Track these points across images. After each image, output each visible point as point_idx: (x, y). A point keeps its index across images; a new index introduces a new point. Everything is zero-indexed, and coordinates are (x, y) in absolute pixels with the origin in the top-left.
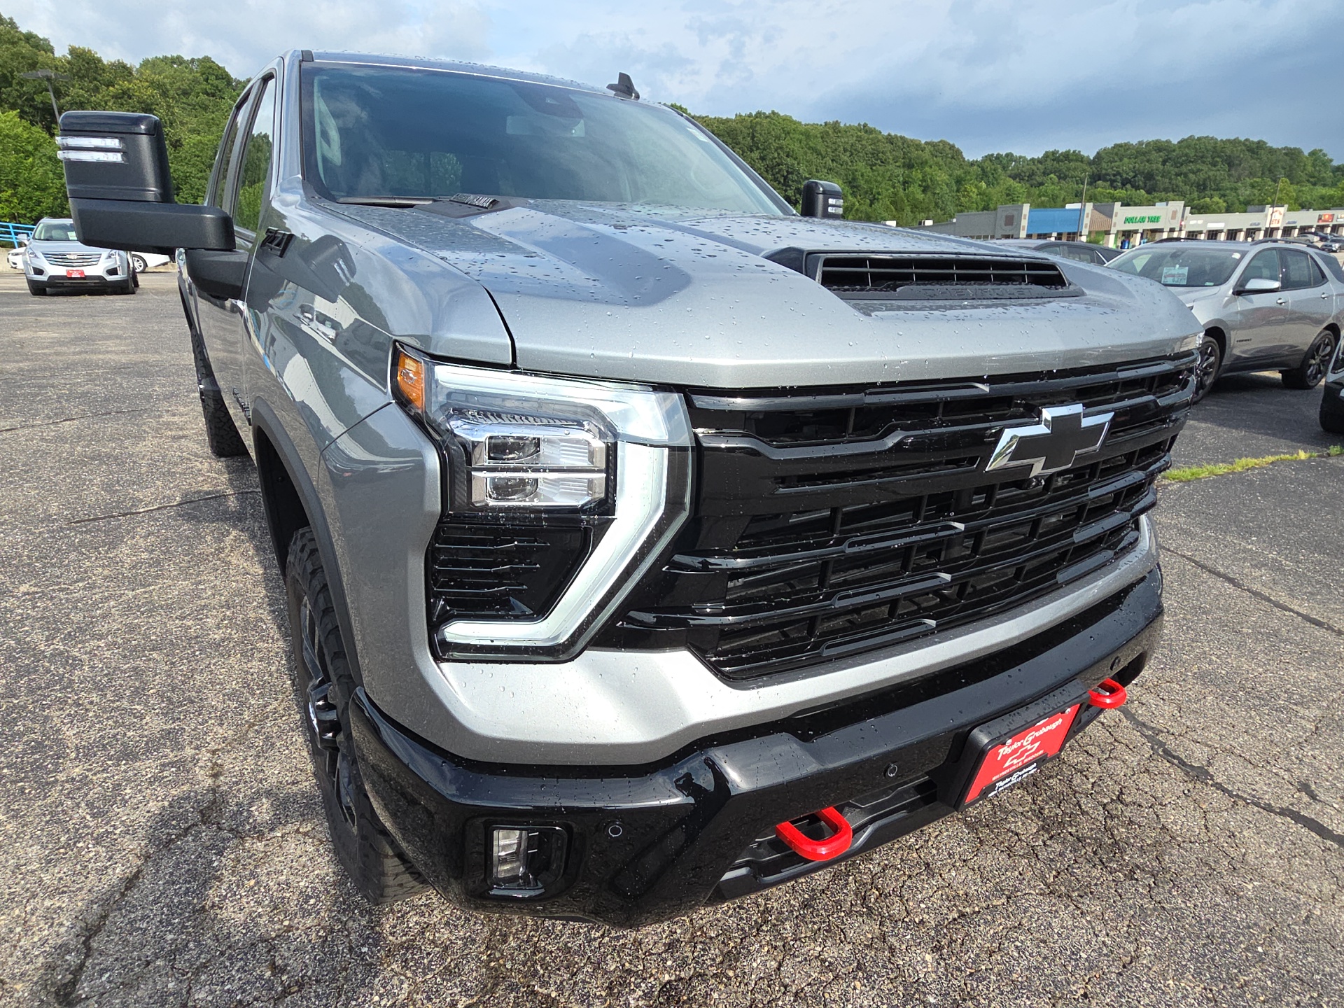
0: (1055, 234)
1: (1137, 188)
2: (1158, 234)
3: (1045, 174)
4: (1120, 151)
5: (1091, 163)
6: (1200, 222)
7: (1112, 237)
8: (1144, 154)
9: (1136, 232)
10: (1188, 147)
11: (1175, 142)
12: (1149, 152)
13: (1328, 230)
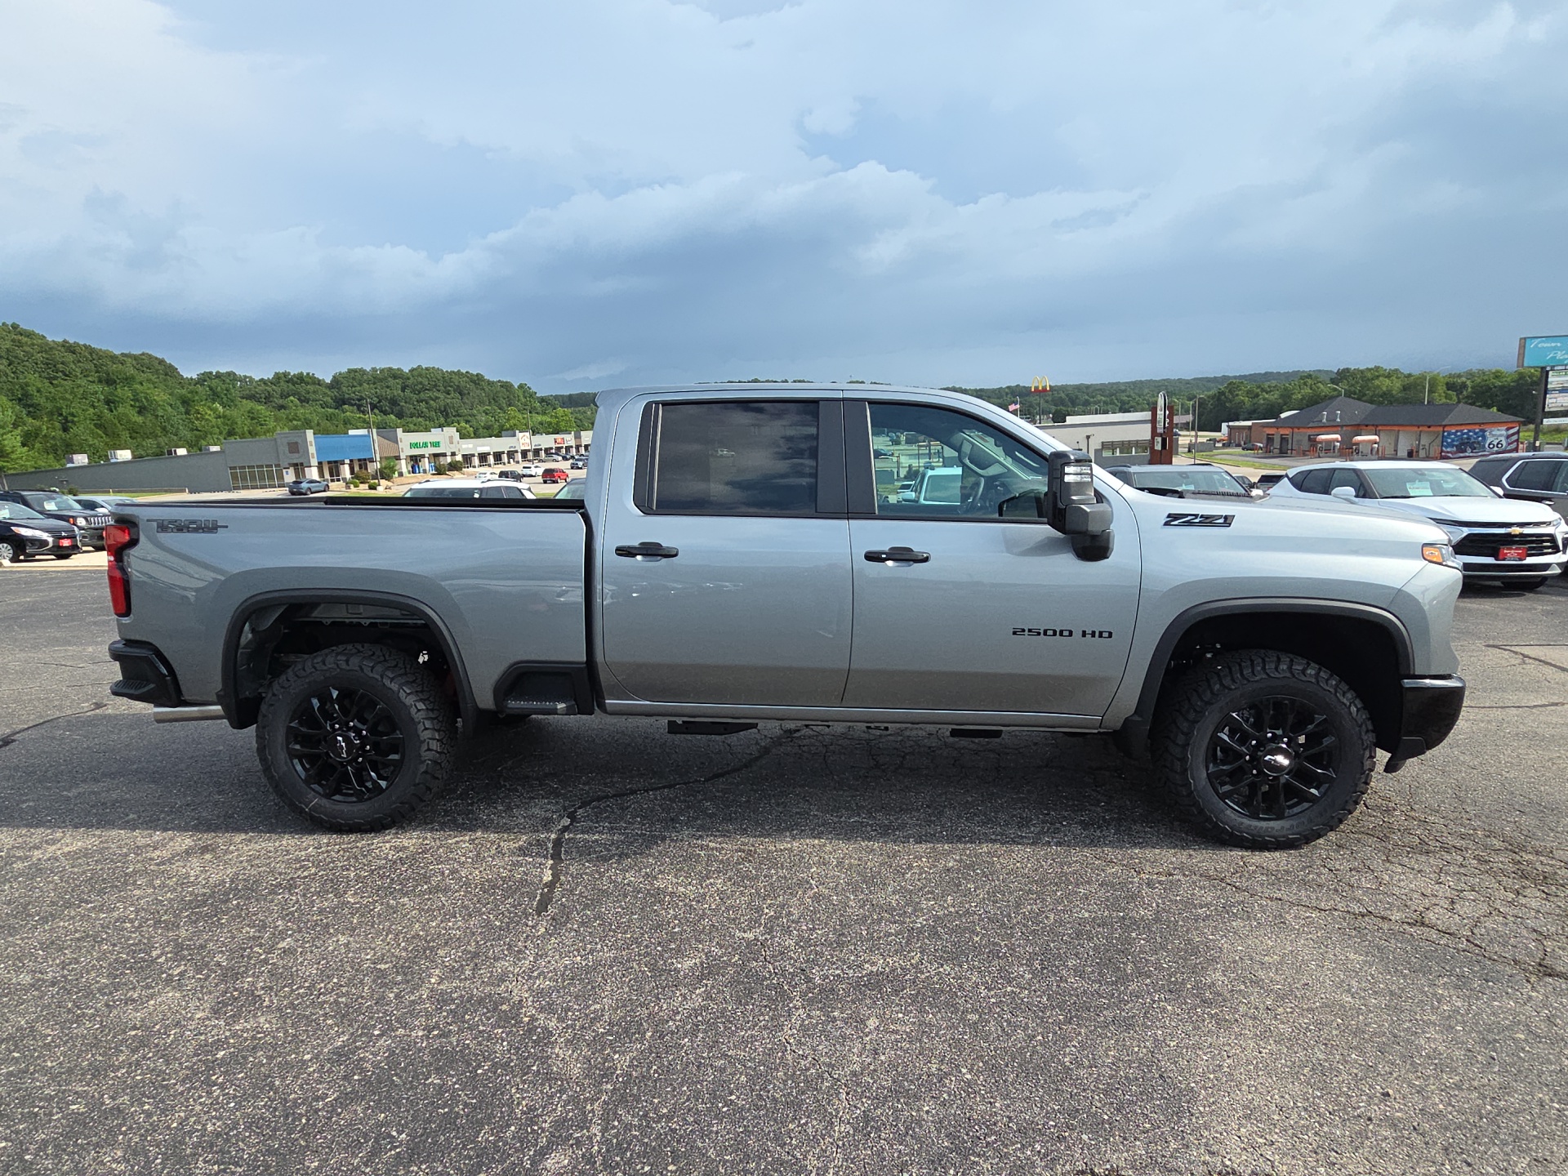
0: (347, 461)
1: (385, 413)
2: (441, 458)
3: (284, 396)
4: (355, 375)
5: (331, 386)
6: (471, 446)
7: (403, 462)
8: (381, 380)
9: (423, 456)
10: (420, 375)
11: (406, 370)
12: (385, 379)
13: (564, 451)
